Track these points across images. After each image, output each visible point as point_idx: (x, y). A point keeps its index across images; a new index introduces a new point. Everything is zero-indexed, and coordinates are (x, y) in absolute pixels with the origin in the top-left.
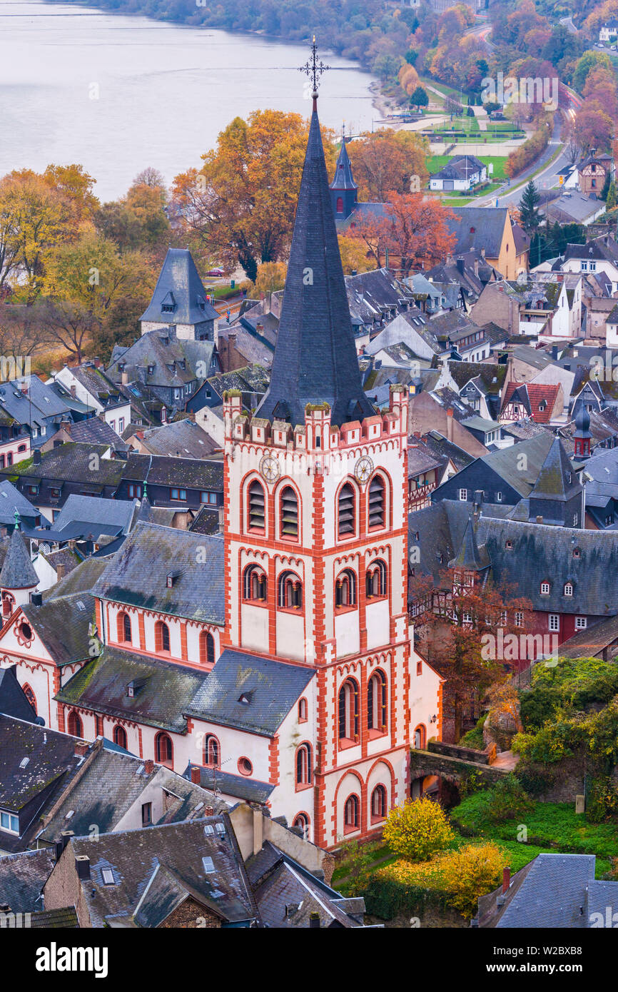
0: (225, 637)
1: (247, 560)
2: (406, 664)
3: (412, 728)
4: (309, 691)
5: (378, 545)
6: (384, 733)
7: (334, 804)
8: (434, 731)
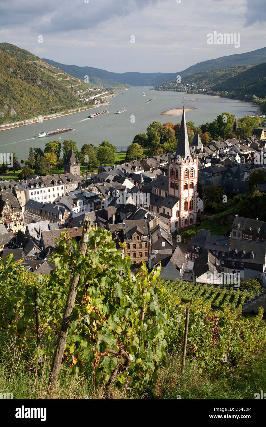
0: (168, 193)
1: (171, 181)
2: (197, 199)
3: (198, 209)
4: (178, 202)
5: (192, 180)
6: (192, 210)
7: (183, 220)
8: (202, 210)
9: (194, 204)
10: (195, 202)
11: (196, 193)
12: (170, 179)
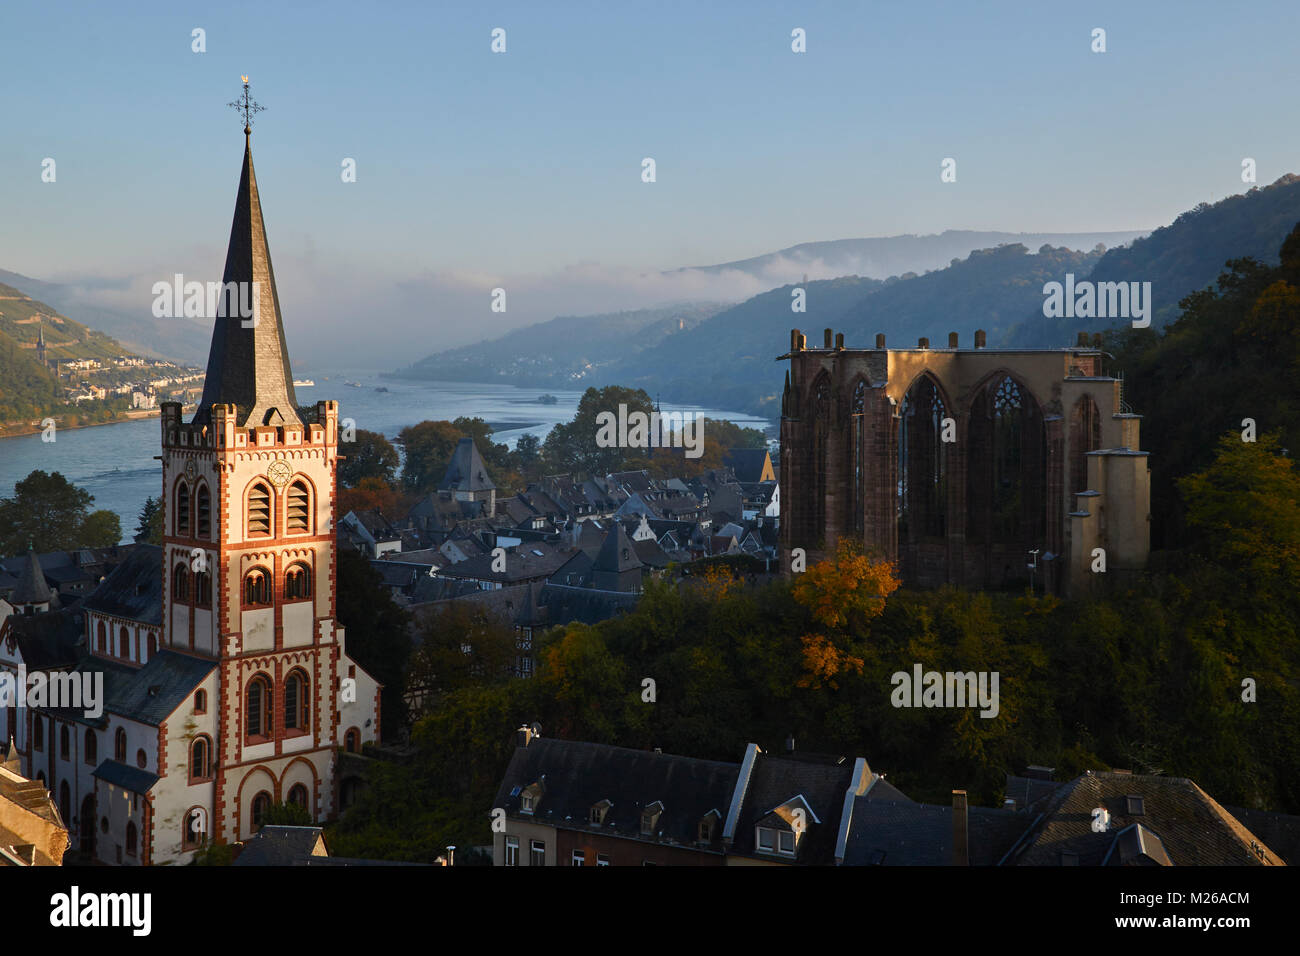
0: (162, 636)
1: (178, 559)
2: (333, 666)
3: (341, 731)
4: (209, 683)
5: (298, 546)
6: (305, 731)
7: (237, 800)
8: (369, 735)
9: (318, 698)
10: (325, 681)
11: (327, 627)
12: (168, 548)
